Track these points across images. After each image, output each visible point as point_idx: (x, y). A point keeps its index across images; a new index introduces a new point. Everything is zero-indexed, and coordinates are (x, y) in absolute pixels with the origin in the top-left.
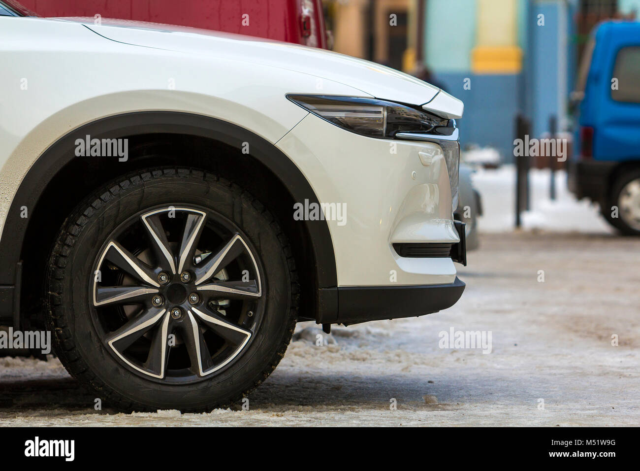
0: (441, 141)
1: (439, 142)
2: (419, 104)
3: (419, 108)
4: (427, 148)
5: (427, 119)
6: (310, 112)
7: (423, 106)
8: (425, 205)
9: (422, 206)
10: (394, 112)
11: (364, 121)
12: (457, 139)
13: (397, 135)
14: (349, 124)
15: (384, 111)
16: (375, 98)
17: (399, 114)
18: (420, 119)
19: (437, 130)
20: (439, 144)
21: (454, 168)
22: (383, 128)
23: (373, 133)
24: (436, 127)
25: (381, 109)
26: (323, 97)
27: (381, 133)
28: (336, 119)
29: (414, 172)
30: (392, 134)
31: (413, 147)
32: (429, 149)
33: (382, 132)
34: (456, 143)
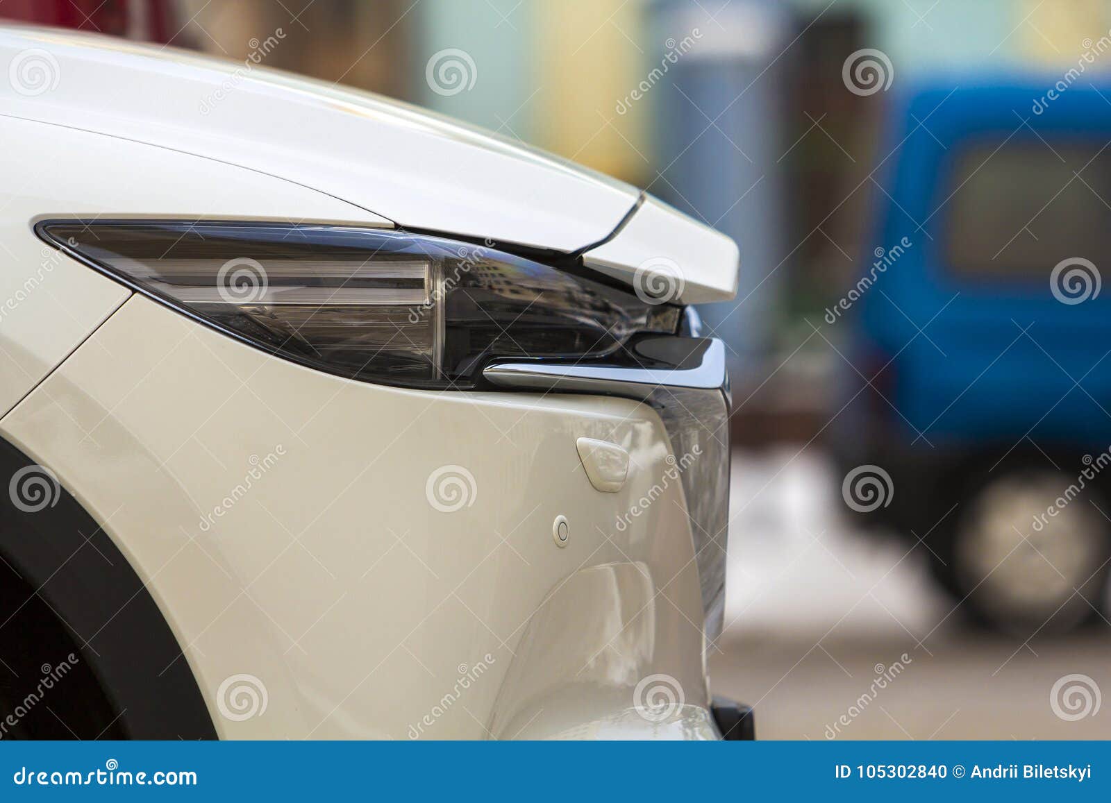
0: (660, 390)
1: (649, 395)
2: (569, 246)
3: (568, 262)
4: (602, 421)
5: (594, 308)
6: (134, 291)
7: (585, 255)
8: (604, 660)
9: (591, 661)
10: (471, 283)
11: (356, 323)
12: (719, 383)
13: (487, 371)
14: (295, 333)
15: (432, 276)
16: (397, 227)
17: (490, 287)
18: (565, 306)
19: (640, 347)
20: (648, 402)
21: (707, 496)
22: (431, 345)
23: (391, 369)
24: (638, 337)
25: (423, 272)
26: (190, 229)
27: (424, 367)
28: (243, 315)
29: (560, 518)
30: (466, 369)
31: (554, 419)
32: (611, 424)
33: (427, 362)
34: (715, 400)
